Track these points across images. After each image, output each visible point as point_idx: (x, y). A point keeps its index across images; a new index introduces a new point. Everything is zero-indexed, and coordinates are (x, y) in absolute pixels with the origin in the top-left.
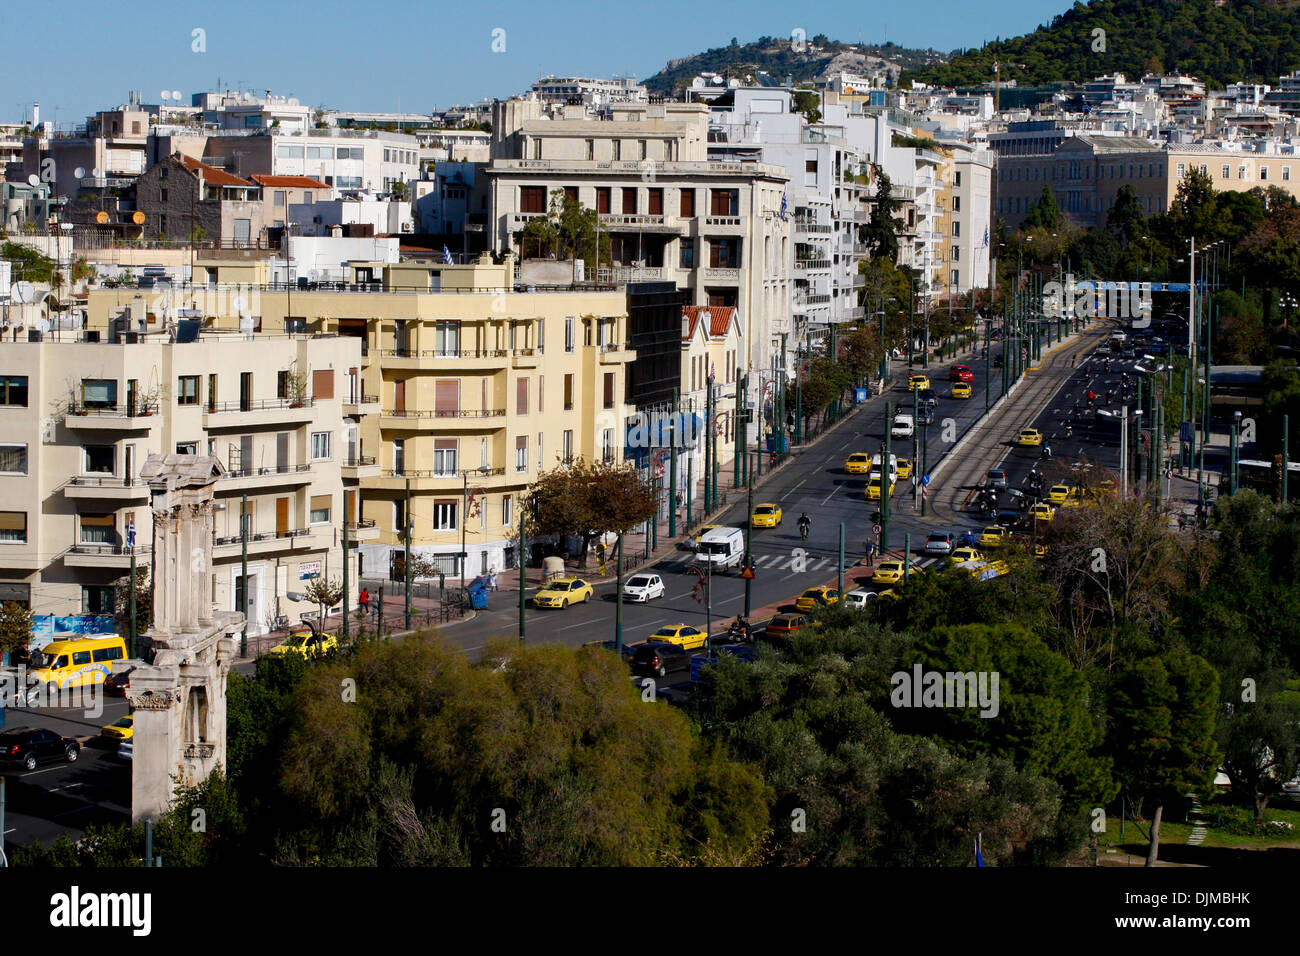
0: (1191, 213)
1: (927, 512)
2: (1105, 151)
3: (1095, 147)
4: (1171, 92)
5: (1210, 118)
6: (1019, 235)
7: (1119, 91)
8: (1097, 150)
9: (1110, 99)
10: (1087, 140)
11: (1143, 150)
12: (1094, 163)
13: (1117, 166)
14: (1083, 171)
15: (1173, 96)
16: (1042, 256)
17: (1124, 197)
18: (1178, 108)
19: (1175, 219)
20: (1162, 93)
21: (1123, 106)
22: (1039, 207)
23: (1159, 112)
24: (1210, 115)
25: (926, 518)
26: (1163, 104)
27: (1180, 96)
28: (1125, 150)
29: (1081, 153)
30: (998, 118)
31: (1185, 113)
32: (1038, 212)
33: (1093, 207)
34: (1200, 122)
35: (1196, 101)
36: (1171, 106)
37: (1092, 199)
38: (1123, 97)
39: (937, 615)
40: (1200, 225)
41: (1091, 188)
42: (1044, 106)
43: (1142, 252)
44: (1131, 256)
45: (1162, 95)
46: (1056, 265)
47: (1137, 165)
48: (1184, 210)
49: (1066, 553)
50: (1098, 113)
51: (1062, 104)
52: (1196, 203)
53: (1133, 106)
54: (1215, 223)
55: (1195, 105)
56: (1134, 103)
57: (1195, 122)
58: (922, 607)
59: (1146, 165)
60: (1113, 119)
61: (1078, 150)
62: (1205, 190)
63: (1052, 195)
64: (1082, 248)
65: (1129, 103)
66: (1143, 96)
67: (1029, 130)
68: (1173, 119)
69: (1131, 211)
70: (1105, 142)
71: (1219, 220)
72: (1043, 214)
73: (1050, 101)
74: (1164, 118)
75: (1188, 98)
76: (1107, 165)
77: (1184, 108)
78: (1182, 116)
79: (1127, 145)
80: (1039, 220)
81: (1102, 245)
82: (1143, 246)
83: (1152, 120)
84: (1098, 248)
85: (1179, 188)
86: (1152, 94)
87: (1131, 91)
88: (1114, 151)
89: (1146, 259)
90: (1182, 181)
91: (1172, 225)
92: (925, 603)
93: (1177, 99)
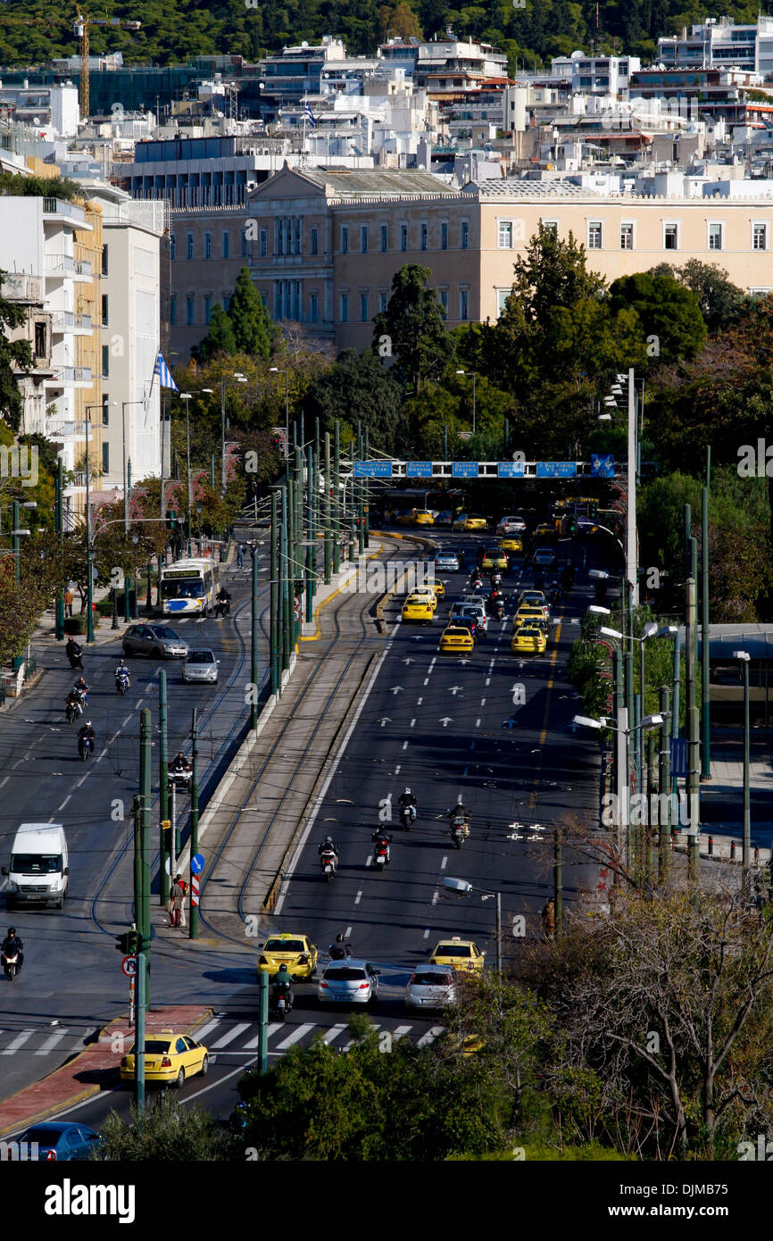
0: (543, 318)
1: (199, 928)
2: (349, 198)
3: (330, 191)
4: (440, 74)
5: (520, 126)
6: (194, 369)
7: (333, 74)
8: (333, 196)
9: (315, 90)
10: (311, 175)
11: (428, 195)
12: (327, 223)
13: (374, 228)
14: (305, 237)
15: (443, 82)
16: (245, 413)
17: (406, 292)
18: (457, 108)
19: (513, 334)
20: (421, 77)
21: (344, 104)
22: (229, 314)
23: (418, 116)
24: (521, 119)
25: (201, 943)
26: (426, 100)
27: (458, 82)
28: (391, 195)
29: (302, 203)
30: (90, 133)
31: (469, 116)
32: (227, 323)
33: (326, 310)
34: (504, 135)
35: (491, 92)
36: (443, 103)
37: (326, 294)
38: (342, 86)
39: (361, 1134)
40: (568, 344)
41: (322, 274)
42: (180, 107)
43: (453, 401)
44: (432, 408)
45: (421, 82)
46: (277, 430)
47: (415, 225)
48: (528, 315)
49: (590, 1002)
50: (294, 121)
51: (222, 102)
52: (553, 300)
53: (362, 104)
54: (597, 339)
55: (490, 100)
56: (366, 99)
57: (493, 133)
58: (333, 1118)
59: (435, 226)
60: (325, 132)
61: (293, 198)
62: (571, 275)
63: (252, 288)
64: (327, 397)
65: (356, 99)
66: (386, 84)
67: (180, 156)
68: (446, 129)
69: (420, 318)
70: (347, 179)
71: (607, 332)
72: (236, 328)
73: (194, 95)
74: (429, 128)
75: (473, 87)
76: (355, 228)
77: (467, 108)
78: (466, 125)
79: (395, 184)
80: (231, 339)
81: (367, 387)
82: (454, 389)
83: (405, 133)
84: (359, 396)
85: (519, 271)
86: (400, 80)
87: (358, 74)
88: (368, 197)
89: (463, 413)
90: (525, 256)
91: (507, 344)
92: (342, 1111)
93: (451, 88)
